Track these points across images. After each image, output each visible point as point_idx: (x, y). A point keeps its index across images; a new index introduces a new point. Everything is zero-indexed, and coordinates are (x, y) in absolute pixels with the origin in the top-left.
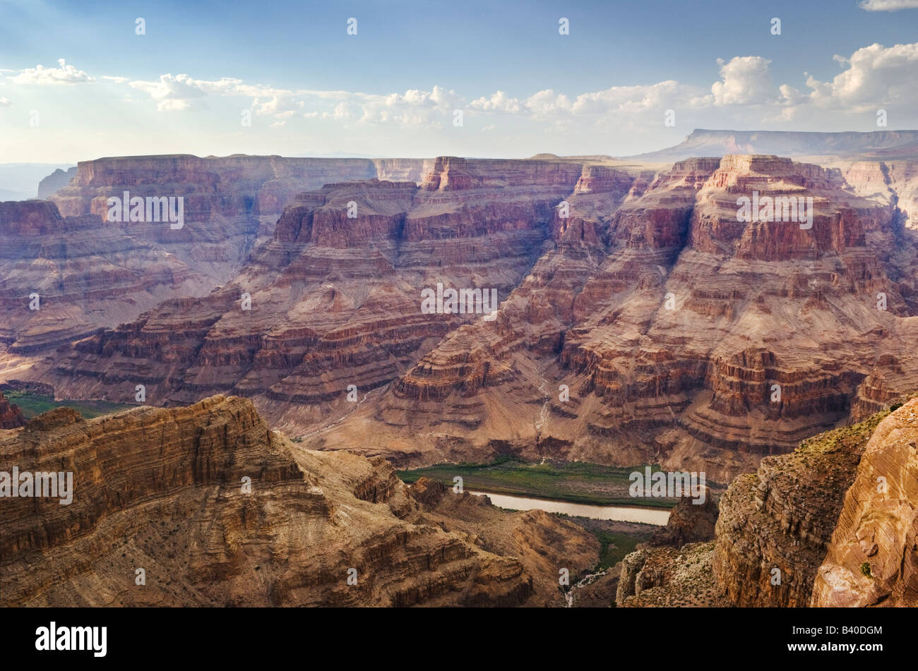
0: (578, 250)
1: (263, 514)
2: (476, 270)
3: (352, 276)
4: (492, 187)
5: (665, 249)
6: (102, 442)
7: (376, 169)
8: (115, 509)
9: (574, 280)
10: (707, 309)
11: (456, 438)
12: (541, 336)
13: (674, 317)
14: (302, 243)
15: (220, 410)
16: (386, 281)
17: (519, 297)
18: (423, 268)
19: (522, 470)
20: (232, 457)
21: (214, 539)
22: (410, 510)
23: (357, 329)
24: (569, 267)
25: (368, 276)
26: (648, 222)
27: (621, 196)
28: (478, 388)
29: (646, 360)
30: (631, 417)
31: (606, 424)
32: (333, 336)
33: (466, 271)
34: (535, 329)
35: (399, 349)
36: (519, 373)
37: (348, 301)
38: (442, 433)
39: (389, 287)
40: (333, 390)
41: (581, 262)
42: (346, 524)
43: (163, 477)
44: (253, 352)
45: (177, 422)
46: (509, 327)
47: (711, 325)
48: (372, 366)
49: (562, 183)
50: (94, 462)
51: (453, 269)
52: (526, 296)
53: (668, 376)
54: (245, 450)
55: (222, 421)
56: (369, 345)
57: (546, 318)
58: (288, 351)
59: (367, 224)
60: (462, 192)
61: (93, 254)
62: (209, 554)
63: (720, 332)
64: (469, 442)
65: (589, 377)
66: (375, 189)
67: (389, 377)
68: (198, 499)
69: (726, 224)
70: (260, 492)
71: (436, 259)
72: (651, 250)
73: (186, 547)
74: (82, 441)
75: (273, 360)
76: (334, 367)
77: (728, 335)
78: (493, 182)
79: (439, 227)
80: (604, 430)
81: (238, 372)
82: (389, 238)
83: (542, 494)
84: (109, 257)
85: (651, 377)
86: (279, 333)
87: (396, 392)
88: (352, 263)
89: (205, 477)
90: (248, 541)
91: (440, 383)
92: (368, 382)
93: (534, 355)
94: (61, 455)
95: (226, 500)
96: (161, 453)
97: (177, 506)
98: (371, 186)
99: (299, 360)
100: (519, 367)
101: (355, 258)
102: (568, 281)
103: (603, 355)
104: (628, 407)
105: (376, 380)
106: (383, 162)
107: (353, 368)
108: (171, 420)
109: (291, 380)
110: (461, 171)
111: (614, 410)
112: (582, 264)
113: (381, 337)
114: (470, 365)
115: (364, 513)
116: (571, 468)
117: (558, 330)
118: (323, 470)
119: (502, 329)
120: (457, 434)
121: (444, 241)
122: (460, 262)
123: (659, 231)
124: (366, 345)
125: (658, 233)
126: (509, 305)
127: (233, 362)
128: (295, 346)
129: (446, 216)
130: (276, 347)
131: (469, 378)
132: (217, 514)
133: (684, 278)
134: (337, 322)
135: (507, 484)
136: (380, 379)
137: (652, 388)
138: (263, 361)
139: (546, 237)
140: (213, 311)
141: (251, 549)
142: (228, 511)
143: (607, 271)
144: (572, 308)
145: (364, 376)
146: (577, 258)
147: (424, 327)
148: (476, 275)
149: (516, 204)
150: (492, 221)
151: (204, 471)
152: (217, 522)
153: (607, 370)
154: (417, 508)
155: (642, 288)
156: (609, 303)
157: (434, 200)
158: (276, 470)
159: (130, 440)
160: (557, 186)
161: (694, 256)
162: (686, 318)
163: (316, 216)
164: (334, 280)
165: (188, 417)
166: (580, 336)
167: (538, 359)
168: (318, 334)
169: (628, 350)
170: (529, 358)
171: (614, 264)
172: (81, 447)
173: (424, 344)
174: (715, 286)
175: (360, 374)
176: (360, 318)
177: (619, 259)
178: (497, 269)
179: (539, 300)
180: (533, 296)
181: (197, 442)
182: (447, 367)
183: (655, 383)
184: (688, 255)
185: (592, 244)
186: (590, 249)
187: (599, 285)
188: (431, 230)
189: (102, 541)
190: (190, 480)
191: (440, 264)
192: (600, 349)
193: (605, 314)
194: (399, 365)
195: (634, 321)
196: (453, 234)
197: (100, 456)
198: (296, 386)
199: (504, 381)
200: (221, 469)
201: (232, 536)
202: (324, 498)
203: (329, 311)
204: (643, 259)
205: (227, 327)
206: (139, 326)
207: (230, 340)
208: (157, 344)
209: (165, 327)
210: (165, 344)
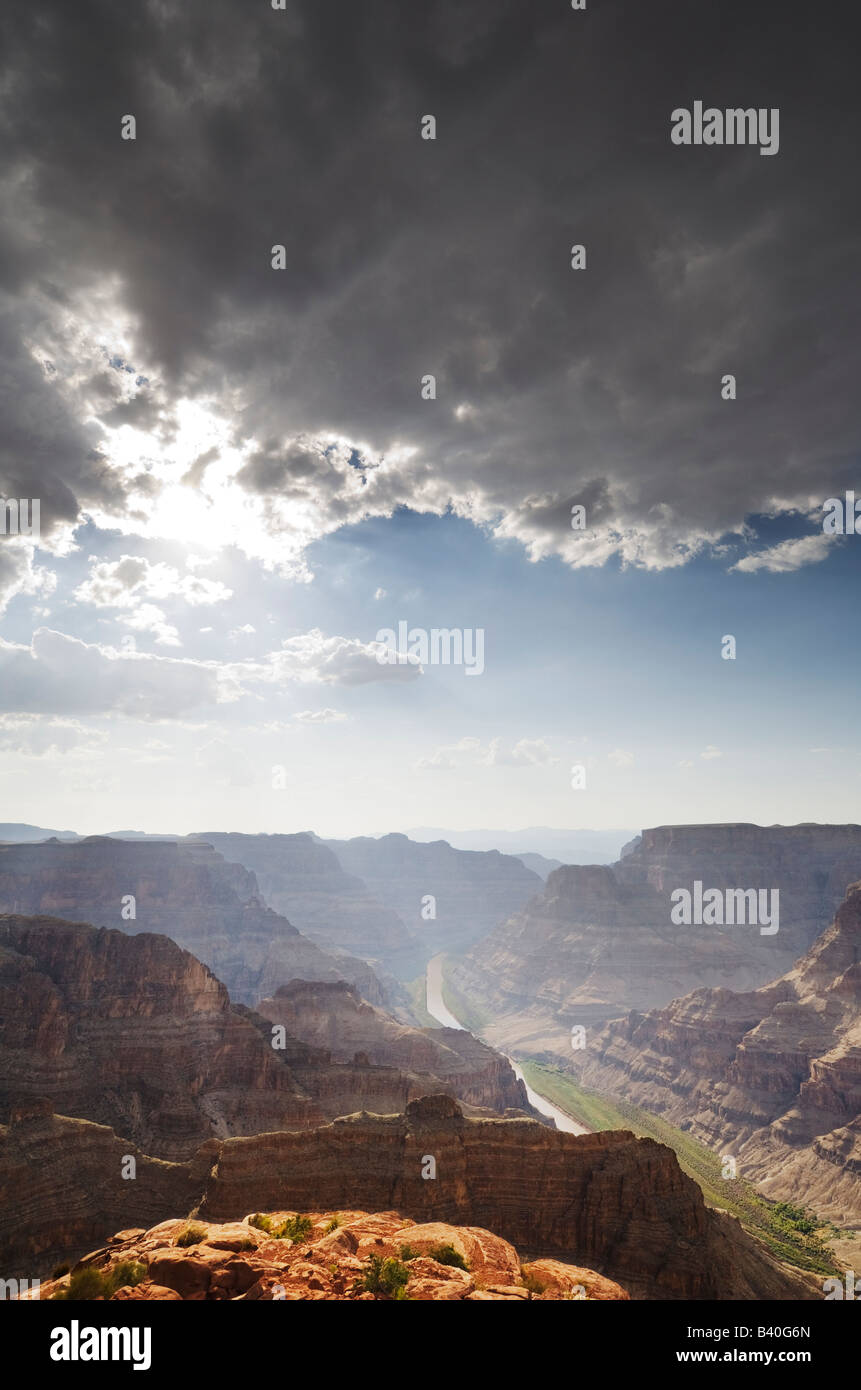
6: (475, 1151)
15: (620, 1152)
44: (798, 1079)
45: (564, 1152)
55: (620, 1169)
58: (845, 1089)
61: (643, 925)
74: (451, 1142)
75: (824, 1098)
81: (777, 1105)
86: (833, 1059)
96: (539, 1190)
127: (771, 1088)
130: (827, 1079)
138: (811, 1095)
140: (751, 1012)
159: (508, 1160)
181: (585, 1188)
190: (572, 1243)
197: (469, 1168)
200: (609, 1242)
205: (766, 1037)
206: (670, 1015)
207: (770, 1056)
208: (686, 1042)
209: (697, 1022)
210: (695, 1043)
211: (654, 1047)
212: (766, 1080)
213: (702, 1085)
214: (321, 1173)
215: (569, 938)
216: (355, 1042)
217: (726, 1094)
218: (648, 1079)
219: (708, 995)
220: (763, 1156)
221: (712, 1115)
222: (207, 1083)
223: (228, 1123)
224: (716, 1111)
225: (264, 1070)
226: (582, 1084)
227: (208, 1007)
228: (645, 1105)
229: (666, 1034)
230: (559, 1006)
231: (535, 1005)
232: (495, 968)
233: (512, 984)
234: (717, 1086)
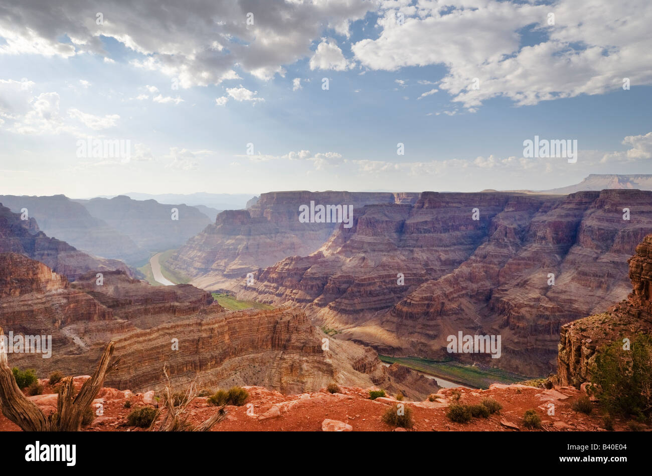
0: (503, 243)
1: (301, 369)
2: (442, 250)
3: (374, 251)
4: (453, 207)
5: (560, 245)
6: (232, 322)
7: (395, 198)
8: (233, 356)
9: (500, 260)
10: (588, 283)
11: (423, 343)
12: (478, 290)
13: (564, 286)
14: (352, 233)
15: (287, 313)
16: (392, 254)
17: (465, 267)
18: (412, 248)
19: (460, 368)
20: (290, 337)
21: (276, 379)
22: (384, 380)
23: (375, 278)
24: (497, 252)
25: (382, 251)
26: (549, 228)
27: (533, 213)
28: (437, 316)
29: (543, 311)
30: (533, 345)
31: (515, 348)
32: (362, 280)
33: (436, 251)
34: (475, 286)
35: (396, 290)
36: (463, 310)
37: (371, 263)
38: (414, 339)
39: (393, 257)
40: (360, 308)
41: (505, 250)
42: (342, 382)
43: (257, 343)
44: (324, 285)
45: (266, 316)
46: (458, 284)
47: (592, 294)
48: (381, 298)
49: (496, 206)
50: (226, 332)
51: (428, 250)
52: (469, 267)
53: (559, 322)
54: (297, 334)
55: (288, 318)
56: (380, 286)
57: (481, 280)
58: (340, 286)
59: (384, 225)
60: (436, 209)
61: (262, 234)
62: (272, 386)
63: (597, 298)
64: (430, 346)
65: (506, 317)
66: (390, 208)
67: (390, 304)
68: (272, 357)
69: (602, 231)
70: (301, 357)
71: (419, 244)
72: (551, 245)
73: (263, 381)
74: (222, 321)
75: (333, 290)
76: (361, 296)
77: (603, 300)
78: (454, 205)
79: (422, 227)
80: (514, 351)
81: (316, 294)
82: (396, 232)
83: (472, 384)
84: (268, 235)
85: (547, 322)
86: (336, 276)
87: (392, 313)
88: (374, 244)
89: (277, 345)
90: (293, 383)
91: (415, 310)
92: (378, 306)
93: (473, 300)
94: (211, 326)
95: (284, 359)
96: (258, 331)
97: (262, 359)
98: (388, 206)
99: (345, 291)
100: (463, 307)
101: (376, 241)
102: (496, 261)
103: (515, 305)
104: (531, 339)
105: (383, 305)
106: (398, 194)
107: (371, 298)
108: (264, 315)
109: (340, 301)
110: (435, 199)
111: (521, 340)
112: (505, 251)
113: (386, 283)
114: (433, 303)
115: (353, 378)
116: (491, 371)
117: (489, 288)
118: (337, 351)
119: (454, 284)
120: (423, 340)
121: (424, 235)
122: (433, 246)
123: (557, 234)
124: (379, 286)
125: (555, 235)
126: (459, 272)
127: (314, 289)
128: (343, 283)
129: (426, 222)
130: (334, 283)
131: (432, 310)
132: (279, 366)
133: (573, 263)
134: (365, 273)
135: (450, 374)
136: (384, 305)
137: (548, 329)
138: (328, 290)
139: (485, 235)
140: (308, 263)
141: (293, 387)
142: (284, 365)
143: (521, 256)
144: (498, 275)
145: (377, 302)
146: (502, 248)
147: (410, 279)
148: (442, 254)
149: (467, 216)
150: (453, 225)
151: (277, 342)
152: (279, 370)
153: (517, 314)
154: (389, 380)
155: (543, 267)
156: (522, 274)
157: (420, 214)
158: (310, 347)
159: (245, 323)
160: (494, 207)
161: (580, 250)
162: (573, 287)
163: (359, 220)
164: (365, 252)
165: (272, 315)
166: (502, 293)
167: (475, 303)
168: (355, 278)
169: (532, 304)
170: (470, 302)
171: (526, 252)
172: (221, 324)
173: (410, 289)
174: (594, 269)
175: (375, 301)
176: (376, 272)
177: (529, 249)
178: (454, 251)
179: (477, 270)
180: (473, 267)
181: (275, 327)
182: (420, 303)
183: (549, 326)
184: (576, 250)
185: (512, 240)
186: (510, 242)
187: (516, 264)
188: (418, 229)
189: (224, 371)
190: (270, 347)
191: (421, 247)
192: (513, 301)
193: (519, 281)
194: (395, 298)
195: (537, 287)
196: (429, 232)
197: (229, 329)
198: (342, 304)
199: (453, 314)
200: (284, 343)
201: (285, 379)
202: (332, 366)
203: (362, 267)
204: (545, 250)
205: (313, 271)
206: (276, 268)
207: (314, 278)
208: (282, 277)
209: (286, 270)
210: (285, 277)
211: (269, 281)
212: (312, 286)
213: (288, 291)
214: (163, 343)
215: (228, 242)
216: (132, 296)
217: (297, 294)
218: (266, 293)
219: (292, 259)
220: (310, 313)
221: (292, 302)
222: (63, 323)
223: (81, 338)
224: (293, 301)
225: (97, 312)
226: (237, 299)
227: (56, 287)
228: (265, 302)
229: (274, 276)
230: (224, 271)
231: (212, 271)
232: (190, 258)
233: (199, 264)
234: (294, 291)
